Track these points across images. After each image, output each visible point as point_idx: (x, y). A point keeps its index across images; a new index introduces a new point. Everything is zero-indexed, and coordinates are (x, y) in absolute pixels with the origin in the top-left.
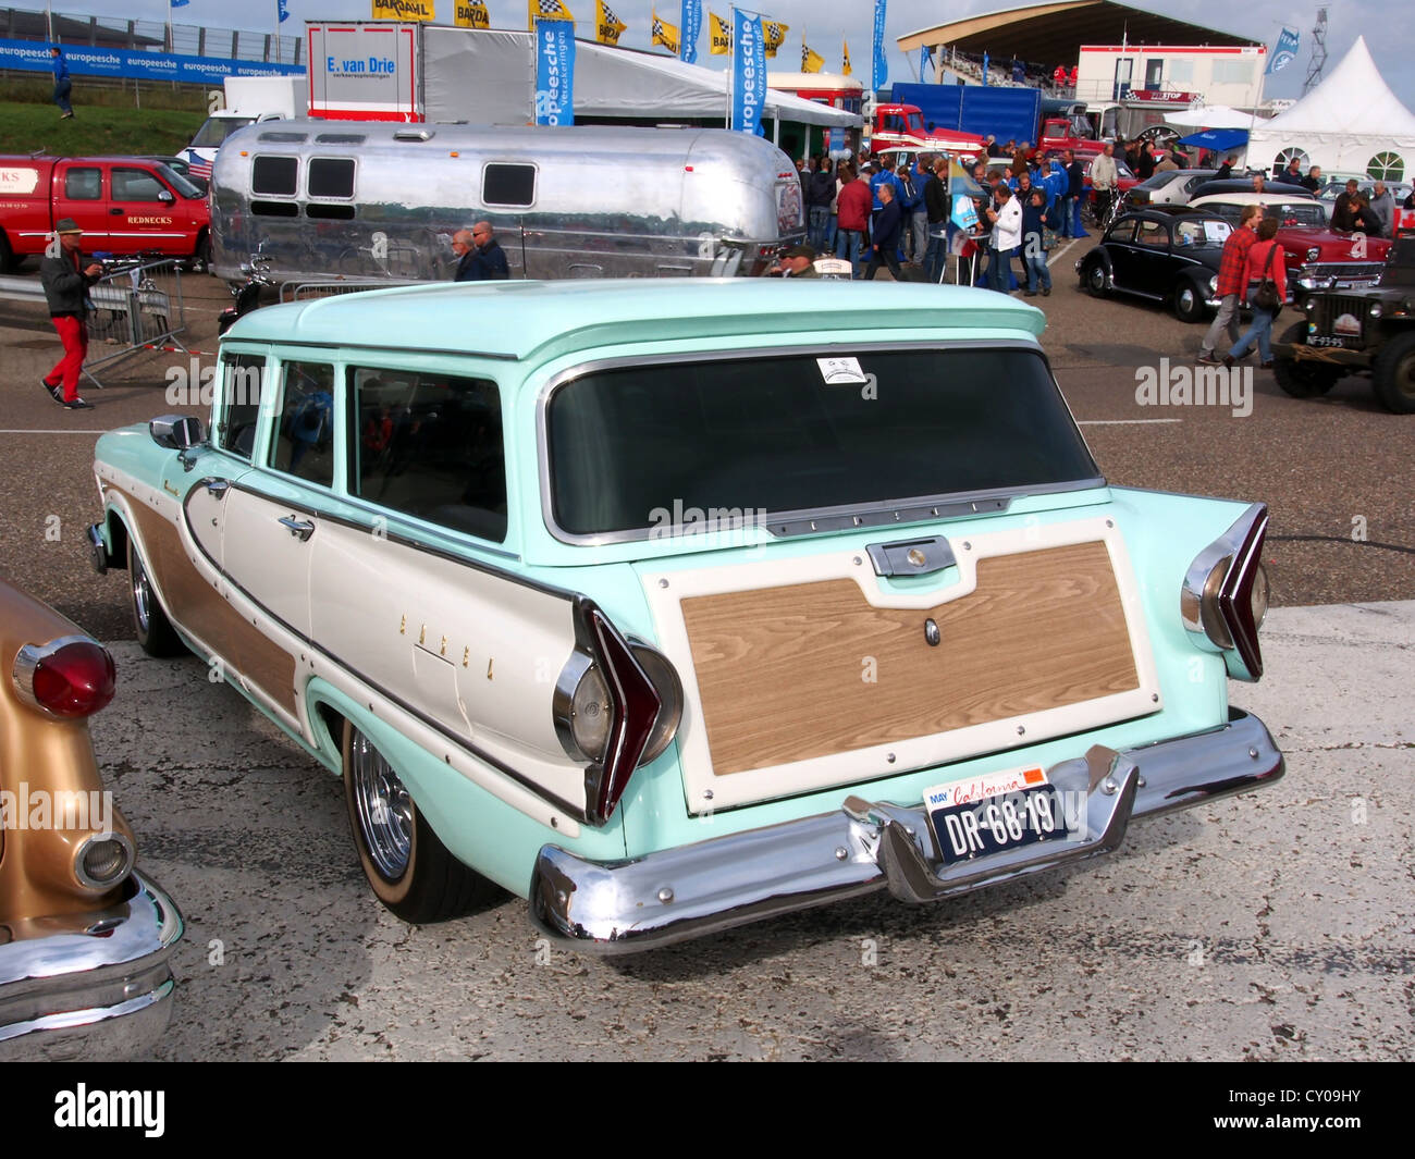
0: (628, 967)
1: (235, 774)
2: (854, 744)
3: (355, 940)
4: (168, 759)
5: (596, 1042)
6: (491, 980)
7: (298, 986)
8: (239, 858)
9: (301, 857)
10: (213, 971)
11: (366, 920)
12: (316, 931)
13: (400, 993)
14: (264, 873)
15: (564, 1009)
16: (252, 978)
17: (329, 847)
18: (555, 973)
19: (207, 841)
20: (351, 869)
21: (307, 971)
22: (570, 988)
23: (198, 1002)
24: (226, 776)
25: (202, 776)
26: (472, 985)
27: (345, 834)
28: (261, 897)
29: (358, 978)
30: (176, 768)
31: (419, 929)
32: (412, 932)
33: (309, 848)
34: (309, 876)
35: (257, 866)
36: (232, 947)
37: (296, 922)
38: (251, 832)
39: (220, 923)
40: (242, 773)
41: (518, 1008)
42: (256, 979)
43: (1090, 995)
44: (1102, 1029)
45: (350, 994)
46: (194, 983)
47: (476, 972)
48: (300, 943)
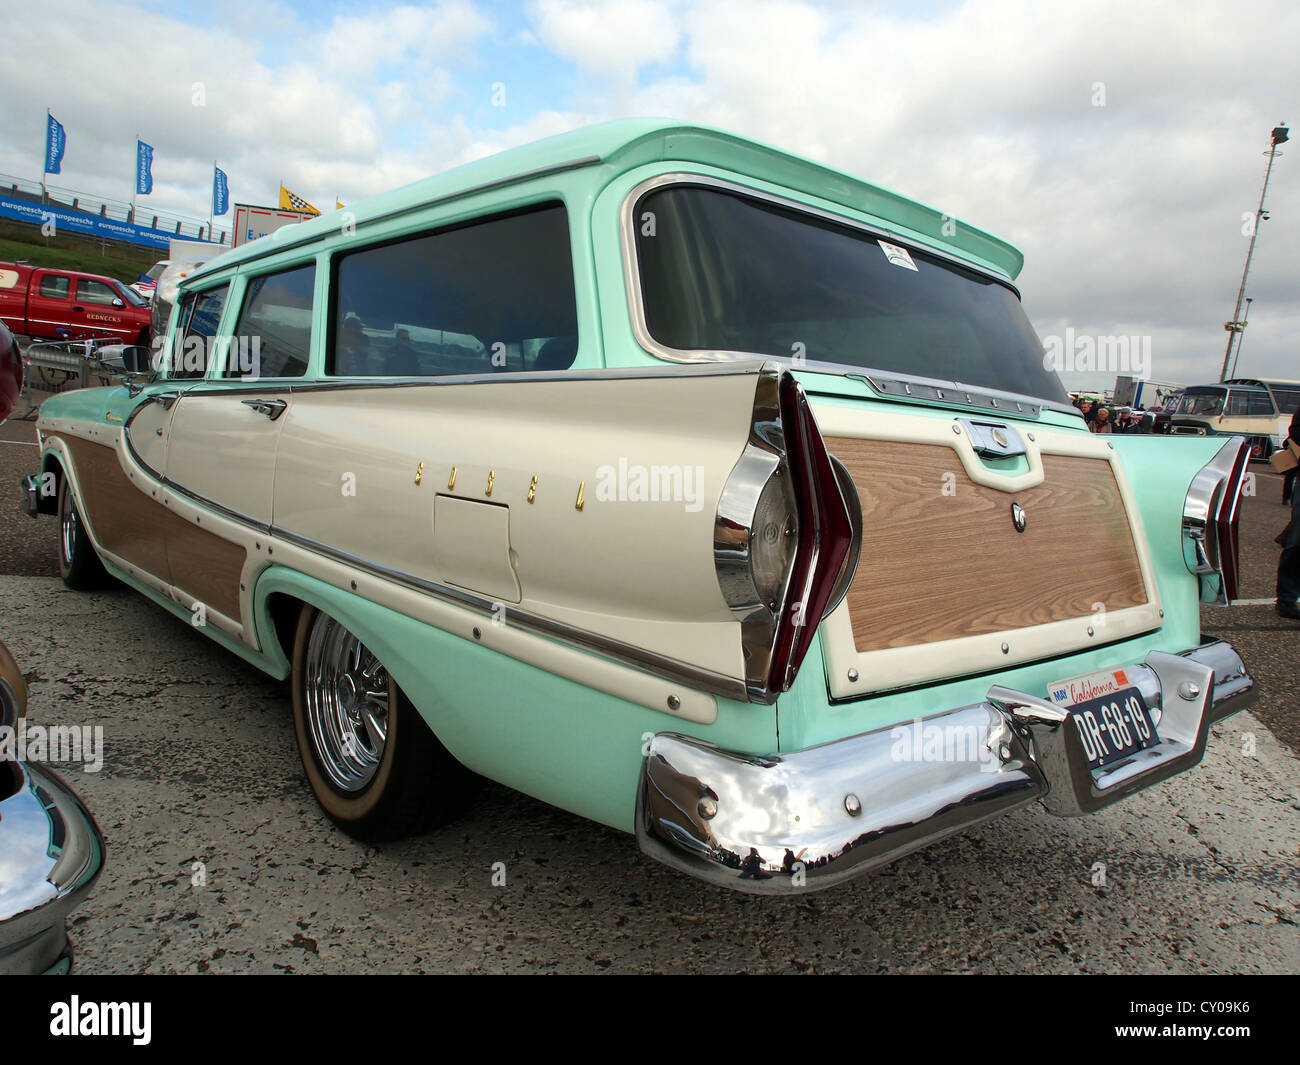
0: (634, 895)
1: (153, 688)
2: (971, 630)
3: (304, 865)
4: (80, 672)
6: (479, 914)
7: (235, 926)
8: (156, 768)
9: (229, 769)
10: (120, 906)
11: (312, 841)
12: (253, 853)
13: (370, 934)
14: (186, 786)
15: (580, 952)
16: (172, 915)
17: (261, 760)
18: (553, 905)
19: (119, 750)
20: (288, 783)
21: (246, 905)
22: (578, 923)
23: (96, 950)
24: (144, 689)
25: (116, 687)
26: (459, 922)
27: (277, 746)
28: (183, 812)
29: (314, 914)
30: (87, 680)
31: (378, 851)
32: (370, 855)
33: (237, 760)
34: (240, 790)
35: (177, 777)
36: (147, 874)
37: (228, 842)
38: (170, 743)
40: (160, 687)
41: (523, 952)
42: (178, 916)
43: (1124, 920)
44: (1171, 959)
45: (305, 935)
46: (93, 923)
47: (459, 904)
48: (234, 868)
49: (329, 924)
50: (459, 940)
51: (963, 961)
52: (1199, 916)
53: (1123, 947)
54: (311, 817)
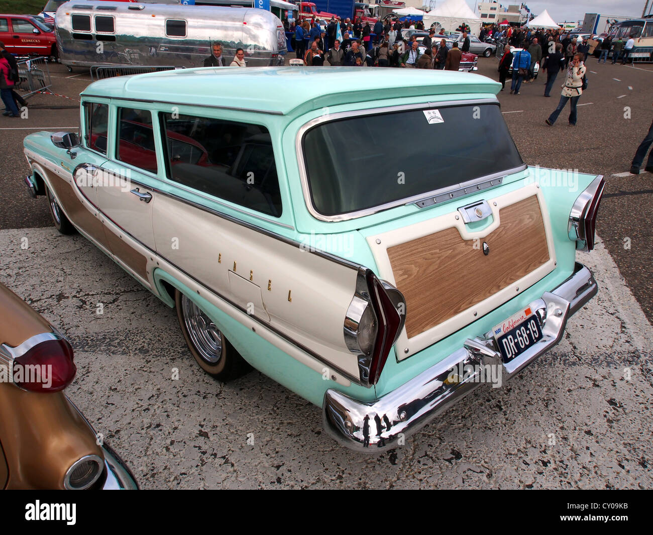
1: (115, 297)
2: (460, 310)
3: (197, 394)
4: (81, 290)
5: (331, 448)
6: (269, 413)
7: (176, 428)
8: (128, 347)
9: (157, 344)
10: (130, 423)
11: (198, 381)
12: (175, 390)
13: (227, 427)
14: (141, 356)
15: (309, 428)
17: (169, 337)
19: (110, 338)
21: (178, 418)
23: (127, 445)
24: (111, 298)
25: (99, 299)
26: (261, 418)
27: (175, 328)
28: (143, 371)
29: (205, 419)
30: (86, 295)
31: (225, 384)
32: (222, 386)
33: (159, 338)
34: (164, 356)
35: (137, 352)
36: (137, 406)
37: (164, 385)
38: (129, 331)
39: (127, 391)
40: (118, 296)
41: (287, 430)
42: (153, 426)
43: (528, 391)
44: (543, 410)
45: (203, 430)
46: (122, 433)
47: (260, 409)
48: (170, 399)
49: (211, 424)
50: (262, 427)
51: (459, 419)
52: (560, 386)
53: (525, 406)
54: (195, 367)
